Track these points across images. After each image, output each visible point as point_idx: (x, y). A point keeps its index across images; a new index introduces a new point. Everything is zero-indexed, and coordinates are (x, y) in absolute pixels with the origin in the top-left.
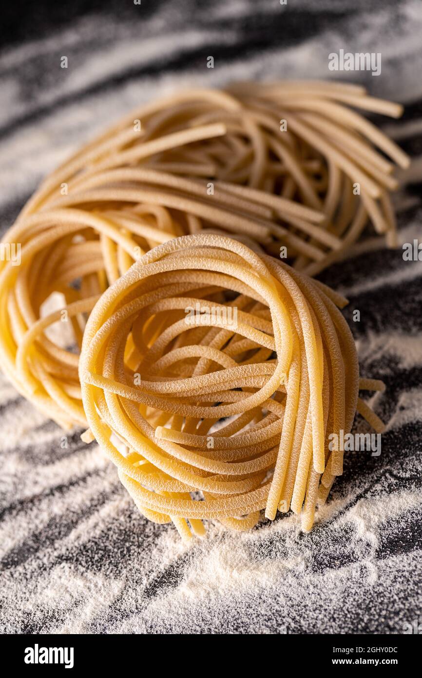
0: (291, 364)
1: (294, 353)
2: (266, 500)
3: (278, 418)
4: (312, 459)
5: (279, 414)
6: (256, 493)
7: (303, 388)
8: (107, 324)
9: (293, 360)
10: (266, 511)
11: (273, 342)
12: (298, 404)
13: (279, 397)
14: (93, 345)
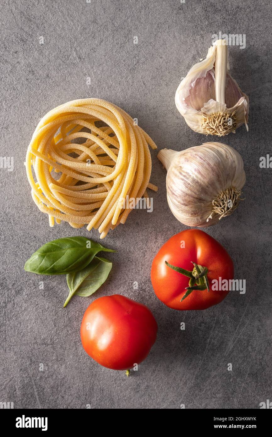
0: (119, 174)
1: (122, 169)
2: (89, 222)
3: (107, 191)
4: (112, 218)
5: (108, 189)
6: (86, 218)
7: (120, 187)
8: (49, 125)
9: (120, 172)
10: (88, 226)
11: (116, 159)
12: (116, 192)
13: (111, 182)
14: (39, 132)
